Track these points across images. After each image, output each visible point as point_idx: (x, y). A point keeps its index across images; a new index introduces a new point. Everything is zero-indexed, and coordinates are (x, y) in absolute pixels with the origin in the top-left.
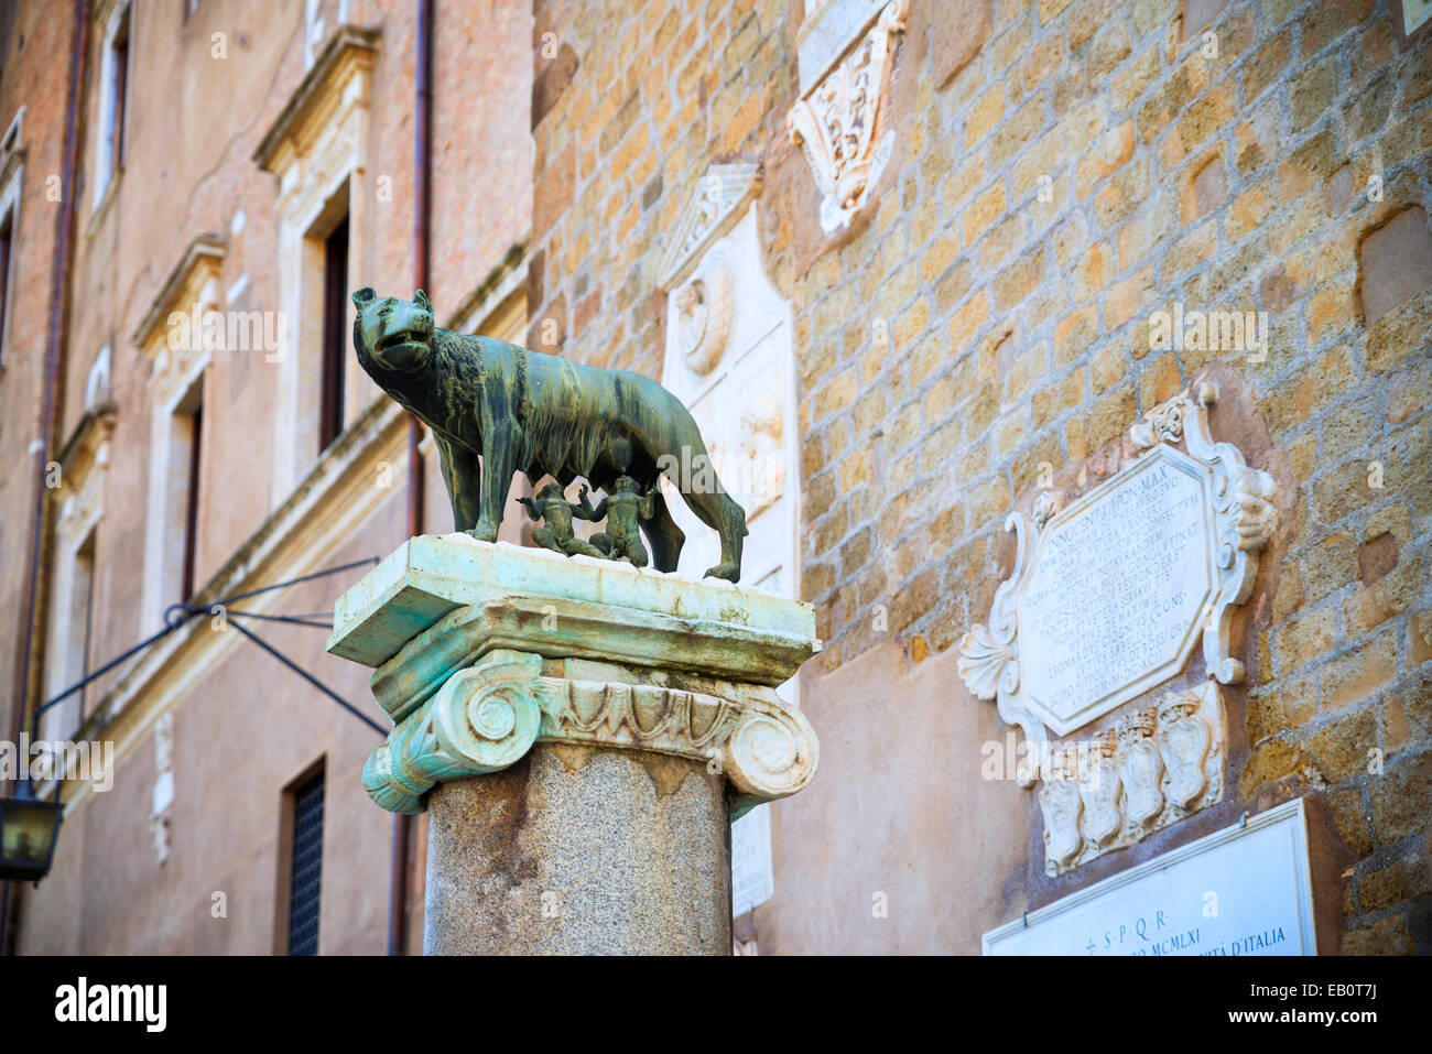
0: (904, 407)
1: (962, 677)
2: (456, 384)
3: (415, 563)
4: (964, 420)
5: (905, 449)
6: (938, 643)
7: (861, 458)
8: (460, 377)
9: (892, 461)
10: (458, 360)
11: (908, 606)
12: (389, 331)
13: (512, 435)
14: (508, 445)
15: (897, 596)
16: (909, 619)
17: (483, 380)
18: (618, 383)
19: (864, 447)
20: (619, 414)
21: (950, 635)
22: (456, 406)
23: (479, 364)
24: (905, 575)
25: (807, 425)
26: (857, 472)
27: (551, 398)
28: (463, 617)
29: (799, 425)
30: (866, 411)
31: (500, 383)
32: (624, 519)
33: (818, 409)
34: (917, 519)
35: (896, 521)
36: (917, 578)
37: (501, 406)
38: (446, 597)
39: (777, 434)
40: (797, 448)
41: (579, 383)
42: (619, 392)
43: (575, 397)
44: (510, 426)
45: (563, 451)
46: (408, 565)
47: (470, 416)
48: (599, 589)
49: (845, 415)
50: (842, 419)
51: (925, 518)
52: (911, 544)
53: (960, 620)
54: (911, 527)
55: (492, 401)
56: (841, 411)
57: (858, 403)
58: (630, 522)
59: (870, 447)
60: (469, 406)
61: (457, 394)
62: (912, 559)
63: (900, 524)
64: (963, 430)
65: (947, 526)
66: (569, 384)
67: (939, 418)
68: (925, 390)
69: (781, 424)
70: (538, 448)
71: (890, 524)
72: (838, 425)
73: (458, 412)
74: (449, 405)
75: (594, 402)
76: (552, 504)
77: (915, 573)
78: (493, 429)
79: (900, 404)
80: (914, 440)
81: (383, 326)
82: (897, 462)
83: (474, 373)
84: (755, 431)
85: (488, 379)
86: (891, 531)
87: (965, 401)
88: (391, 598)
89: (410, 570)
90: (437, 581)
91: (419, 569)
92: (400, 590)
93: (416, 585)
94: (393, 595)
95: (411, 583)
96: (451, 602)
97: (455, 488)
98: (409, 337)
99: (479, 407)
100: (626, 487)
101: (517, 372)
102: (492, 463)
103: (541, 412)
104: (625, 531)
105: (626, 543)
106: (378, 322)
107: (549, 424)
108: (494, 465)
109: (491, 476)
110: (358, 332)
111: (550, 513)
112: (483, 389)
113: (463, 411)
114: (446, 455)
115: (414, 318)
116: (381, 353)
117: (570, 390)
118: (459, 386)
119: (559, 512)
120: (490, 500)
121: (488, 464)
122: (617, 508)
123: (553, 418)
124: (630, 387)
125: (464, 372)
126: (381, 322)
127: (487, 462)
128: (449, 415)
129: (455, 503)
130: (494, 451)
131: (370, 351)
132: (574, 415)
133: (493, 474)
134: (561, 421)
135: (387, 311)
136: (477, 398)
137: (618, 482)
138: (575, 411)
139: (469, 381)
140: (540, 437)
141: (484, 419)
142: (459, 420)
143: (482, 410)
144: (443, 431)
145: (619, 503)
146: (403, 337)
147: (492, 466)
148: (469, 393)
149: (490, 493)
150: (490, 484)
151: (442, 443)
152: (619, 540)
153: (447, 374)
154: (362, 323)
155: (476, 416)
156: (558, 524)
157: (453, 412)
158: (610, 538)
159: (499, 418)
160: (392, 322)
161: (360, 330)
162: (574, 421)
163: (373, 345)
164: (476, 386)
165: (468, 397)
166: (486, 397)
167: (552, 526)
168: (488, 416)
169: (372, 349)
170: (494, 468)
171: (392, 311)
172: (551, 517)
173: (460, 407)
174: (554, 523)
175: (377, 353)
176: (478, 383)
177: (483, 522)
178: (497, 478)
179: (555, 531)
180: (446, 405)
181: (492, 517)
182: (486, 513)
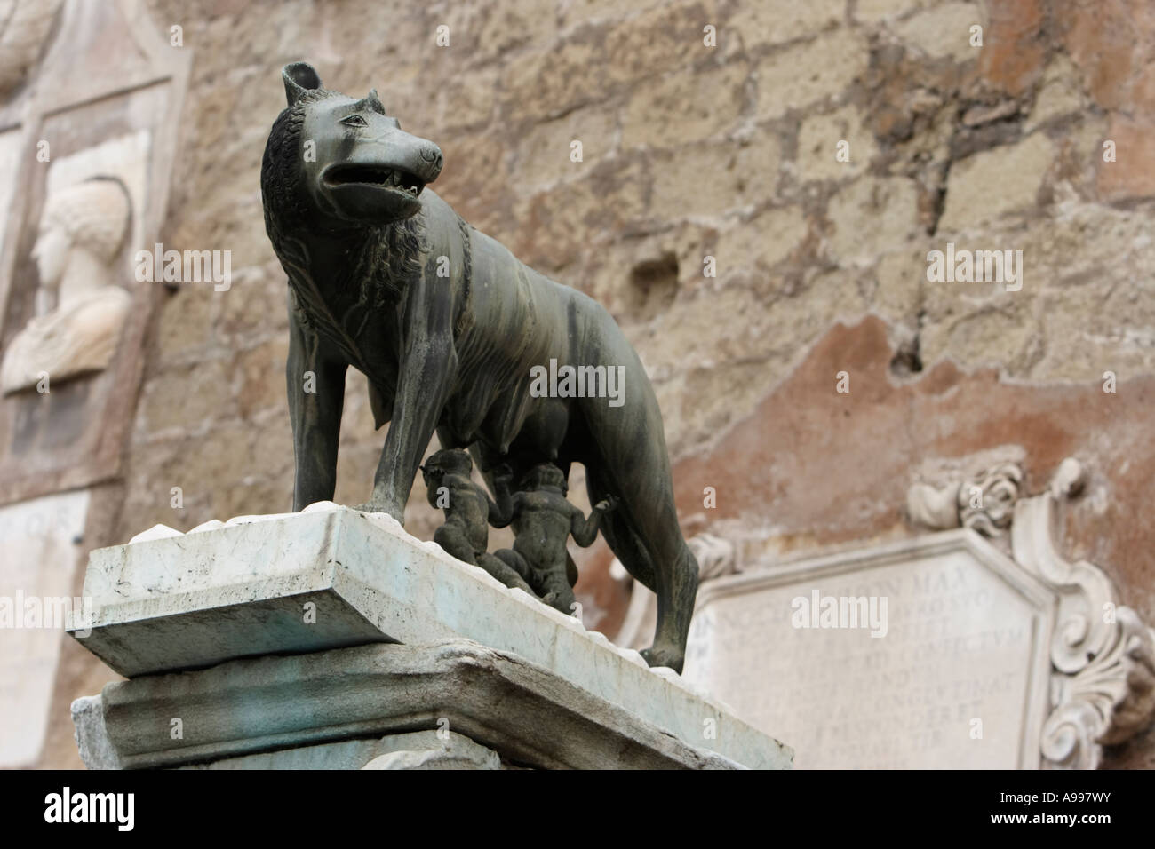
3: (340, 553)
8: (393, 247)
12: (361, 155)
14: (442, 379)
17: (423, 260)
18: (572, 310)
22: (372, 288)
23: (421, 232)
27: (499, 313)
28: (393, 660)
37: (441, 313)
38: (374, 621)
42: (573, 327)
43: (529, 324)
46: (323, 551)
47: (386, 313)
48: (552, 656)
55: (431, 299)
58: (560, 546)
60: (391, 297)
61: (379, 273)
66: (523, 298)
73: (371, 302)
74: (363, 287)
75: (547, 334)
76: (464, 488)
78: (425, 346)
81: (348, 144)
83: (412, 245)
85: (431, 262)
88: (277, 596)
89: (330, 561)
90: (367, 592)
91: (344, 564)
92: (309, 591)
93: (342, 592)
94: (285, 594)
95: (336, 586)
96: (379, 631)
97: (309, 416)
98: (397, 178)
99: (407, 303)
100: (555, 484)
101: (464, 260)
102: (415, 403)
103: (481, 332)
104: (550, 559)
105: (546, 577)
106: (340, 133)
107: (483, 355)
108: (418, 407)
109: (411, 423)
110: (294, 138)
111: (462, 501)
112: (420, 276)
113: (379, 301)
114: (305, 356)
115: (421, 153)
116: (332, 186)
117: (524, 309)
118: (388, 260)
119: (476, 504)
120: (402, 461)
121: (408, 402)
122: (544, 517)
123: (493, 347)
124: (589, 323)
125: (400, 241)
126: (347, 136)
127: (406, 398)
128: (357, 301)
129: (305, 439)
130: (422, 384)
131: (309, 177)
132: (521, 349)
133: (414, 420)
134: (502, 352)
135: (357, 121)
136: (408, 289)
137: (544, 473)
138: (523, 344)
139: (403, 256)
140: (464, 372)
141: (412, 326)
142: (368, 313)
143: (413, 311)
144: (334, 324)
145: (546, 509)
146: (383, 174)
147: (415, 408)
148: (398, 276)
149: (403, 451)
150: (406, 435)
151: (306, 335)
152: (538, 571)
153: (379, 238)
154: (304, 125)
155: (400, 318)
156: (473, 521)
157: (363, 300)
158: (524, 563)
159: (436, 330)
160: (367, 142)
161: (299, 136)
162: (517, 360)
163: (319, 169)
164: (411, 267)
165: (394, 281)
166: (422, 290)
167: (464, 524)
168: (420, 323)
169: (313, 175)
170: (417, 411)
171: (366, 123)
172: (463, 508)
173: (378, 294)
174: (467, 521)
175: (325, 184)
176: (414, 264)
177: (386, 495)
178: (418, 428)
179: (467, 534)
180: (360, 284)
181: (399, 491)
182: (392, 482)
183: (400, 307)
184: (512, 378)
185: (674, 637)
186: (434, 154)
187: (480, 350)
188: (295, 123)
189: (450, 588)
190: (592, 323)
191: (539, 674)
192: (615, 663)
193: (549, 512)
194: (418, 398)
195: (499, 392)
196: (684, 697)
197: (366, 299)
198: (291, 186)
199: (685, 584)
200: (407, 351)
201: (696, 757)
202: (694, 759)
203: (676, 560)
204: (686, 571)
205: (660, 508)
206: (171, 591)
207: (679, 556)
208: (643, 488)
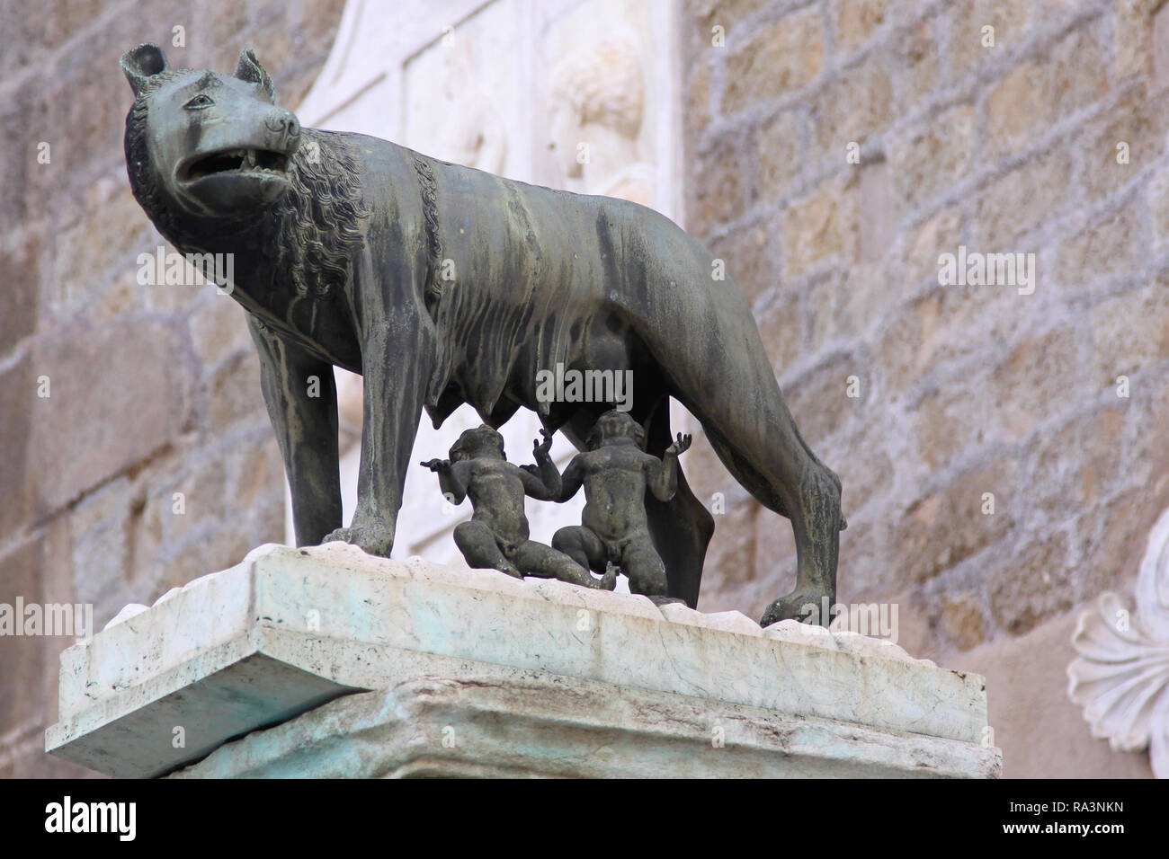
0: (936, 110)
1: (1075, 700)
2: (312, 235)
3: (266, 606)
4: (1076, 152)
5: (938, 200)
6: (1010, 616)
7: (834, 206)
8: (320, 222)
9: (907, 221)
10: (318, 188)
11: (942, 531)
12: (209, 143)
13: (420, 336)
14: (414, 356)
15: (915, 507)
16: (944, 558)
17: (362, 227)
18: (603, 225)
19: (838, 182)
20: (607, 290)
21: (1038, 604)
22: (309, 276)
23: (355, 195)
24: (934, 465)
25: (705, 121)
26: (822, 235)
27: (486, 261)
29: (686, 118)
30: (843, 106)
31: (396, 235)
32: (621, 503)
33: (733, 88)
34: (965, 352)
35: (915, 349)
36: (962, 475)
37: (398, 280)
38: (326, 674)
39: (630, 129)
40: (680, 164)
41: (536, 231)
42: (606, 244)
43: (531, 260)
44: (415, 321)
45: (505, 362)
46: (251, 608)
47: (336, 298)
48: (598, 651)
49: (794, 107)
50: (787, 117)
51: (985, 352)
52: (949, 402)
53: (1062, 573)
54: (950, 367)
55: (381, 270)
56: (786, 98)
57: (825, 88)
58: (633, 507)
59: (854, 182)
60: (336, 278)
61: (312, 256)
62: (952, 433)
63: (925, 356)
64: (1075, 176)
65: (1035, 373)
66: (519, 232)
67: (1018, 144)
68: (986, 79)
69: (640, 108)
70: (458, 356)
71: (903, 354)
72: (779, 128)
73: (313, 290)
74: (297, 277)
75: (563, 268)
76: (486, 471)
77: (959, 461)
78: (383, 327)
79: (927, 101)
80: (960, 183)
81: (195, 132)
82: (919, 225)
83: (346, 213)
84: (585, 120)
85: (373, 227)
86: (904, 369)
87: (1078, 116)
88: (214, 671)
89: (258, 619)
90: (310, 644)
91: (275, 619)
92: (239, 659)
93: (272, 652)
94: (221, 667)
95: (264, 647)
96: (336, 683)
97: (292, 432)
98: (252, 159)
99: (354, 281)
100: (620, 434)
101: (424, 209)
102: (383, 395)
103: (467, 288)
104: (622, 525)
105: (623, 549)
106: (184, 120)
107: (480, 312)
108: (386, 400)
109: (382, 419)
110: (140, 138)
111: (485, 489)
112: (363, 246)
113: (324, 287)
114: (275, 366)
115: (266, 124)
116: (189, 184)
117: (521, 244)
118: (318, 239)
119: (503, 488)
120: (380, 467)
121: (374, 397)
122: (606, 478)
123: (489, 300)
124: (626, 234)
125: (328, 212)
126: (191, 124)
127: (371, 392)
128: (296, 294)
129: (293, 461)
130: (386, 371)
131: (165, 179)
132: (528, 294)
133: (385, 416)
134: (504, 304)
135: (202, 101)
136: (352, 264)
137: (605, 425)
138: (529, 286)
139: (337, 229)
140: (462, 337)
141: (365, 306)
142: (315, 304)
143: (363, 288)
144: (281, 324)
145: (609, 468)
146: (237, 157)
147: (384, 402)
148: (335, 253)
149: (379, 455)
150: (380, 436)
151: (268, 341)
152: (610, 542)
153: (297, 217)
154: (148, 120)
155: (350, 298)
156: (499, 510)
157: (303, 290)
158: (593, 537)
159: (395, 304)
160: (214, 125)
161: (144, 134)
162: (527, 306)
163: (172, 167)
164: (349, 239)
165: (334, 260)
166: (369, 262)
167: (491, 516)
168: (374, 300)
169: (168, 176)
170: (387, 405)
171: (212, 101)
172: (487, 497)
173: (319, 279)
174: (493, 511)
175: (180, 184)
176: (353, 234)
177: (367, 511)
178: (392, 424)
179: (496, 527)
180: (292, 275)
181: (383, 502)
182: (372, 494)
183: (348, 287)
184: (530, 328)
185: (815, 576)
186: (282, 121)
187: (474, 307)
188: (138, 119)
189: (433, 608)
190: (631, 233)
191: (526, 691)
192: (692, 638)
193: (612, 470)
194: (384, 390)
195: (517, 348)
196: (803, 653)
197: (306, 288)
198: (151, 193)
199: (819, 509)
200: (365, 337)
201: (776, 733)
202: (774, 736)
203: (801, 484)
204: (816, 493)
205: (762, 429)
206: (132, 683)
207: (803, 477)
208: (733, 412)
